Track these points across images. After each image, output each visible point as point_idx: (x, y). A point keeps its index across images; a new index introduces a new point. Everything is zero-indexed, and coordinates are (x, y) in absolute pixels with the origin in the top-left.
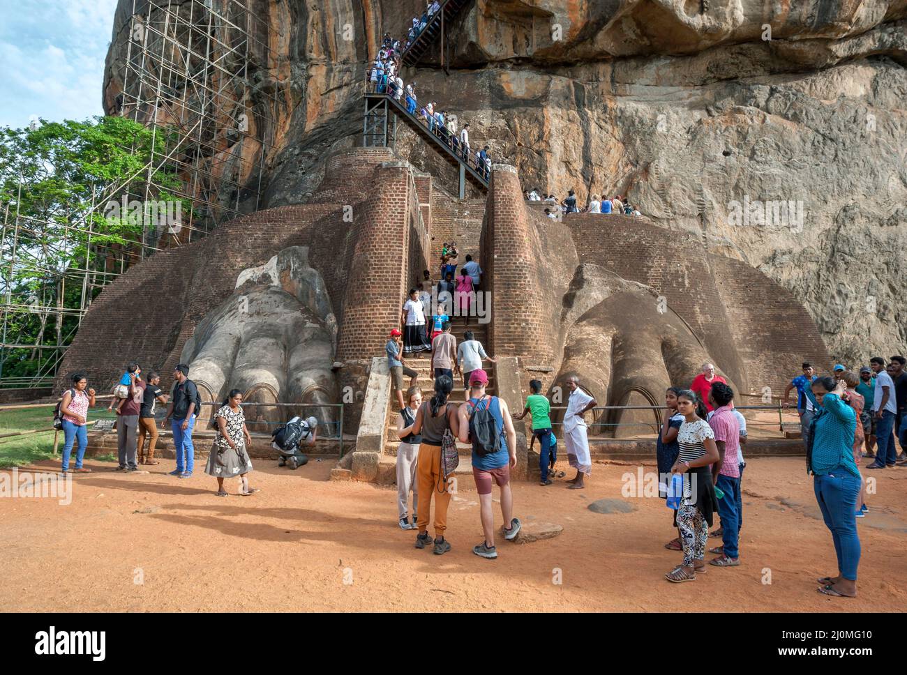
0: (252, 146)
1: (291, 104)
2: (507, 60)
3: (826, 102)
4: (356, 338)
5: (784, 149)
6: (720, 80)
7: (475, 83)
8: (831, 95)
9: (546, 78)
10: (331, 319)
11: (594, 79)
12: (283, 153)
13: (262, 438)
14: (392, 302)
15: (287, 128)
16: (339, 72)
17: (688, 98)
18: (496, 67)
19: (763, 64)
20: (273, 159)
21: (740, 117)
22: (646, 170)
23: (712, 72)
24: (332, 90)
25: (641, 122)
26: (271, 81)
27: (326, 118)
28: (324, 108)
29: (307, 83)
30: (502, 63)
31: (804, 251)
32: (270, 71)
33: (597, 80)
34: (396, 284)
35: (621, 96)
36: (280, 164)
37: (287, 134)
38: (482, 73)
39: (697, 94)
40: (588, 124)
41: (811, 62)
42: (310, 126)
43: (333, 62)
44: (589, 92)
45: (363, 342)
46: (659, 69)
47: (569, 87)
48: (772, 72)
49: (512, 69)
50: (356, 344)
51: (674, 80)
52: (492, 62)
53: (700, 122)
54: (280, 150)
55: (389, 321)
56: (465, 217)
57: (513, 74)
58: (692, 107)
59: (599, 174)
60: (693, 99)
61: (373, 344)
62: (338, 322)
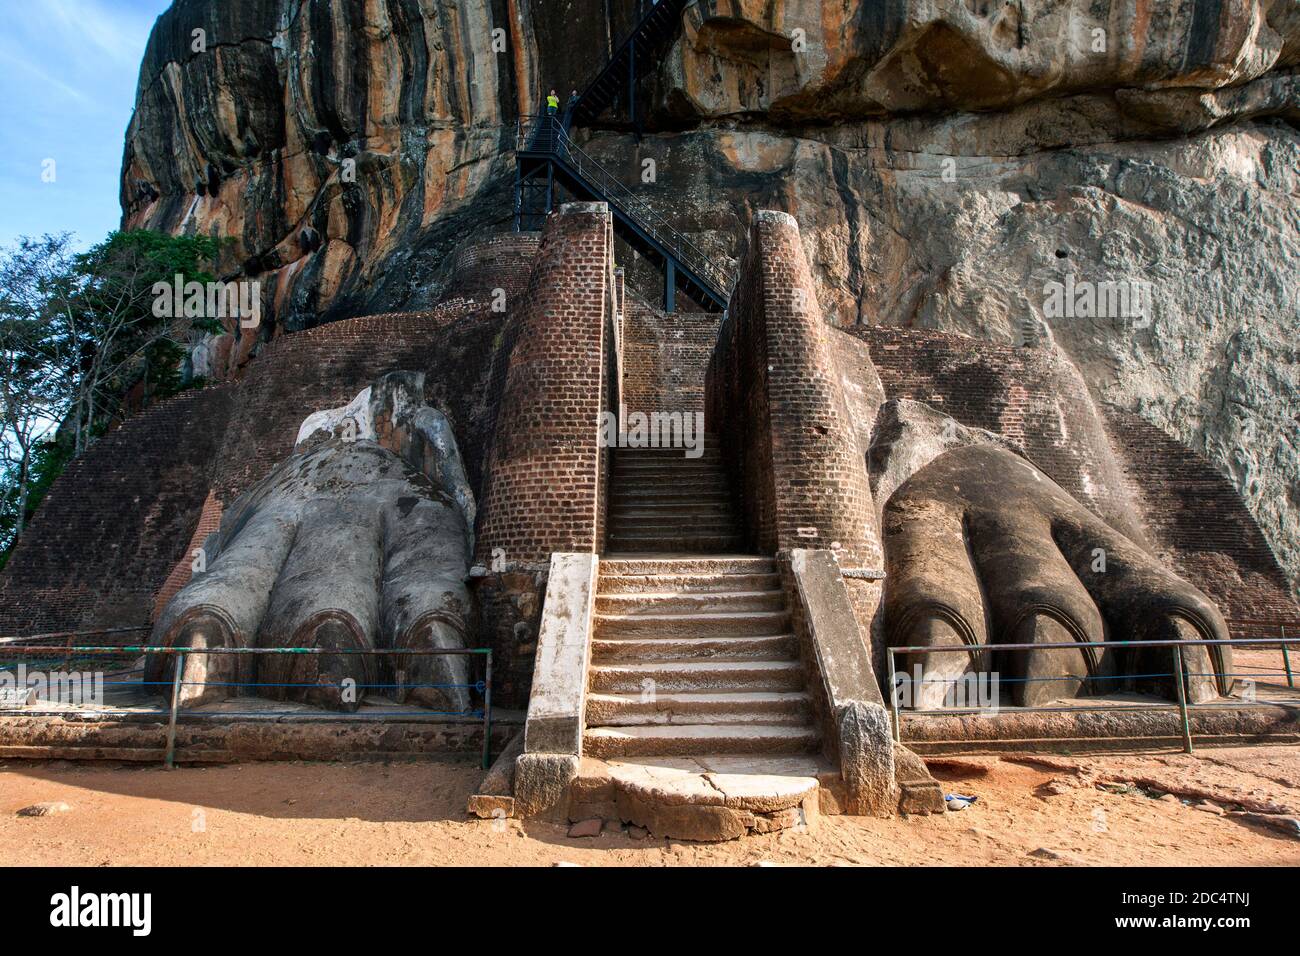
0: (341, 252)
1: (401, 188)
2: (730, 116)
3: (1200, 182)
4: (513, 519)
5: (1145, 246)
6: (1044, 149)
7: (683, 150)
8: (1207, 171)
9: (789, 142)
10: (464, 496)
11: (860, 145)
12: (387, 259)
13: (325, 721)
14: (584, 451)
15: (394, 223)
16: (475, 138)
17: (1000, 173)
18: (713, 126)
19: (1105, 125)
20: (372, 268)
21: (1079, 201)
22: (945, 278)
23: (1034, 137)
24: (463, 165)
25: (933, 206)
26: (370, 155)
27: (454, 206)
28: (450, 192)
29: (426, 156)
30: (722, 120)
31: (1180, 401)
32: (370, 140)
33: (866, 147)
34: (588, 417)
35: (901, 169)
36: (382, 275)
37: (394, 231)
38: (691, 136)
39: (1013, 169)
40: (855, 209)
41: (1176, 123)
42: (430, 218)
43: (465, 125)
44: (854, 163)
45: (528, 526)
46: (955, 131)
47: (824, 155)
48: (1119, 138)
49: (738, 129)
50: (514, 530)
51: (979, 147)
52: (707, 119)
53: (1018, 208)
54: (383, 256)
55: (578, 487)
56: (677, 341)
57: (739, 137)
58: (1007, 186)
59: (872, 284)
60: (1007, 175)
61: (548, 531)
62: (477, 497)
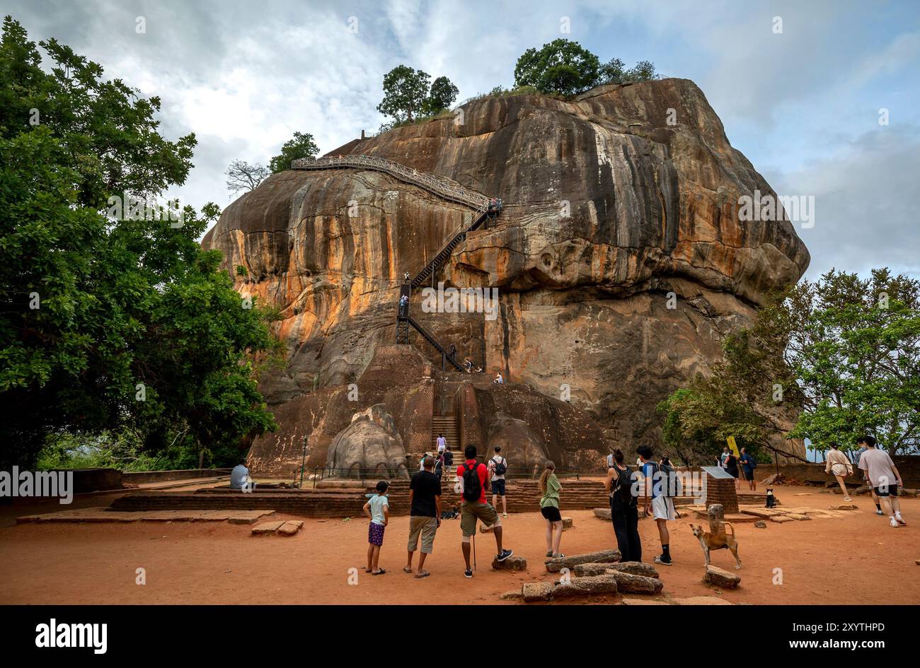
0: (311, 317)
1: (340, 297)
3: (626, 316)
6: (574, 302)
11: (510, 301)
12: (335, 327)
14: (429, 432)
15: (337, 311)
16: (372, 283)
17: (558, 312)
19: (595, 295)
20: (328, 329)
23: (570, 299)
24: (367, 293)
26: (327, 282)
27: (362, 310)
28: (361, 303)
29: (351, 286)
32: (328, 276)
33: (513, 302)
35: (524, 310)
36: (333, 334)
37: (338, 315)
39: (562, 310)
42: (352, 312)
43: (368, 276)
46: (543, 296)
51: (551, 302)
53: (564, 324)
54: (333, 325)
55: (428, 439)
58: (560, 316)
59: (512, 352)
60: (560, 312)
62: (402, 437)
